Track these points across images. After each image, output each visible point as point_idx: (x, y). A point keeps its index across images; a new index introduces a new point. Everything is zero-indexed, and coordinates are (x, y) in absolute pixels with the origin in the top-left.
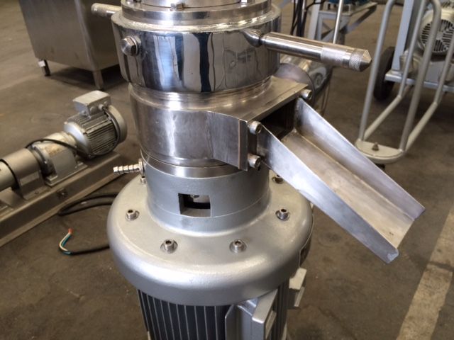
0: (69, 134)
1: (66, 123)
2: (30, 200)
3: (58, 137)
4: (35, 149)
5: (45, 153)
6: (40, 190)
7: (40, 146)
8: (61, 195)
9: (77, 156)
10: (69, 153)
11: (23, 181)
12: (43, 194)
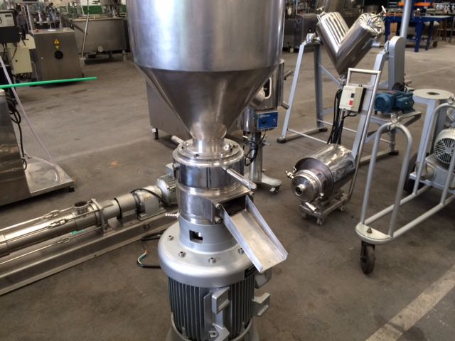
0: (158, 187)
1: (158, 180)
2: (126, 227)
3: (151, 188)
4: (136, 194)
5: (141, 198)
6: (133, 222)
7: (139, 193)
8: (146, 228)
9: (161, 203)
10: (156, 200)
11: (125, 214)
12: (135, 225)
